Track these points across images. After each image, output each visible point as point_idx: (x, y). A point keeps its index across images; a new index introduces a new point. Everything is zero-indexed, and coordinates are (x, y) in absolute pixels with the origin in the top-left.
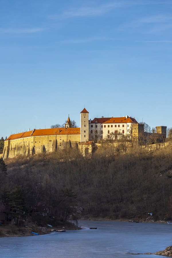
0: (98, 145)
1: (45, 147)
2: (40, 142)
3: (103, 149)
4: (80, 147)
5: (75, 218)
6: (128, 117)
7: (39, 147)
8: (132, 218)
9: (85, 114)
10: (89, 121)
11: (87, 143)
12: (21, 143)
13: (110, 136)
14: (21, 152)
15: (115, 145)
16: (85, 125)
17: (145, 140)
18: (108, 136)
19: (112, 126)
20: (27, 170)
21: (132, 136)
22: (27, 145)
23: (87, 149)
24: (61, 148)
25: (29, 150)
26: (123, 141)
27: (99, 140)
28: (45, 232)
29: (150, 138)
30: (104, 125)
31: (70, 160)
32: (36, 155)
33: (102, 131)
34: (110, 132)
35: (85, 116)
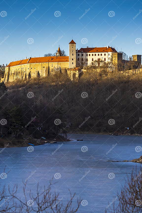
0: (83, 70)
1: (40, 73)
2: (35, 68)
3: (88, 74)
4: (68, 72)
5: (65, 132)
6: (109, 47)
7: (35, 72)
8: (112, 131)
9: (72, 44)
10: (76, 50)
11: (75, 69)
12: (19, 69)
13: (94, 63)
14: (19, 77)
15: (98, 71)
16: (73, 54)
17: (124, 67)
18: (92, 63)
19: (95, 55)
20: (25, 92)
21: (112, 63)
22: (24, 71)
23: (74, 75)
24: (53, 73)
25: (26, 75)
26: (105, 68)
27: (84, 67)
28: (39, 143)
29: (128, 65)
30: (88, 54)
31: (60, 83)
32: (32, 79)
33: (87, 59)
34: (94, 60)
35: (73, 46)
